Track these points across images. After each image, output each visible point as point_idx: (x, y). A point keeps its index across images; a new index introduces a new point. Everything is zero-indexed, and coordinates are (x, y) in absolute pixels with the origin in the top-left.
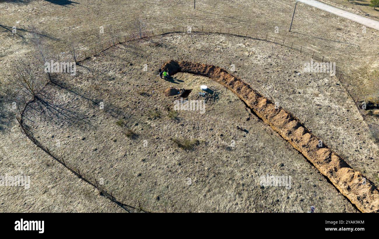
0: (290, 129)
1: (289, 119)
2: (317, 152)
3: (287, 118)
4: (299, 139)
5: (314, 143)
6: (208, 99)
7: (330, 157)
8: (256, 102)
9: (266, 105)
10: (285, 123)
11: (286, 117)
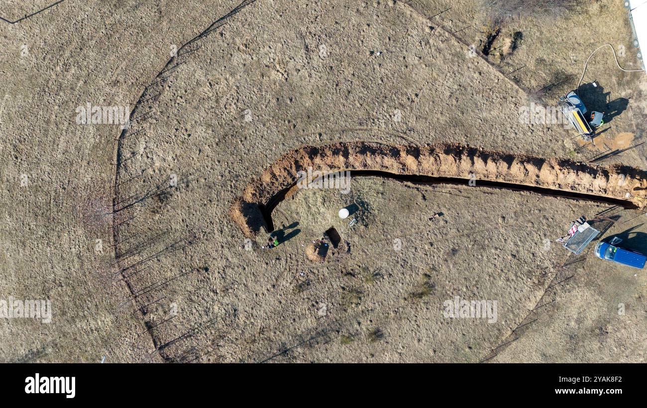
0: (468, 169)
1: (458, 161)
2: (512, 172)
3: (456, 161)
4: (486, 173)
5: (502, 167)
6: (363, 220)
7: (527, 170)
8: (403, 167)
9: (419, 162)
10: (458, 167)
11: (454, 161)
